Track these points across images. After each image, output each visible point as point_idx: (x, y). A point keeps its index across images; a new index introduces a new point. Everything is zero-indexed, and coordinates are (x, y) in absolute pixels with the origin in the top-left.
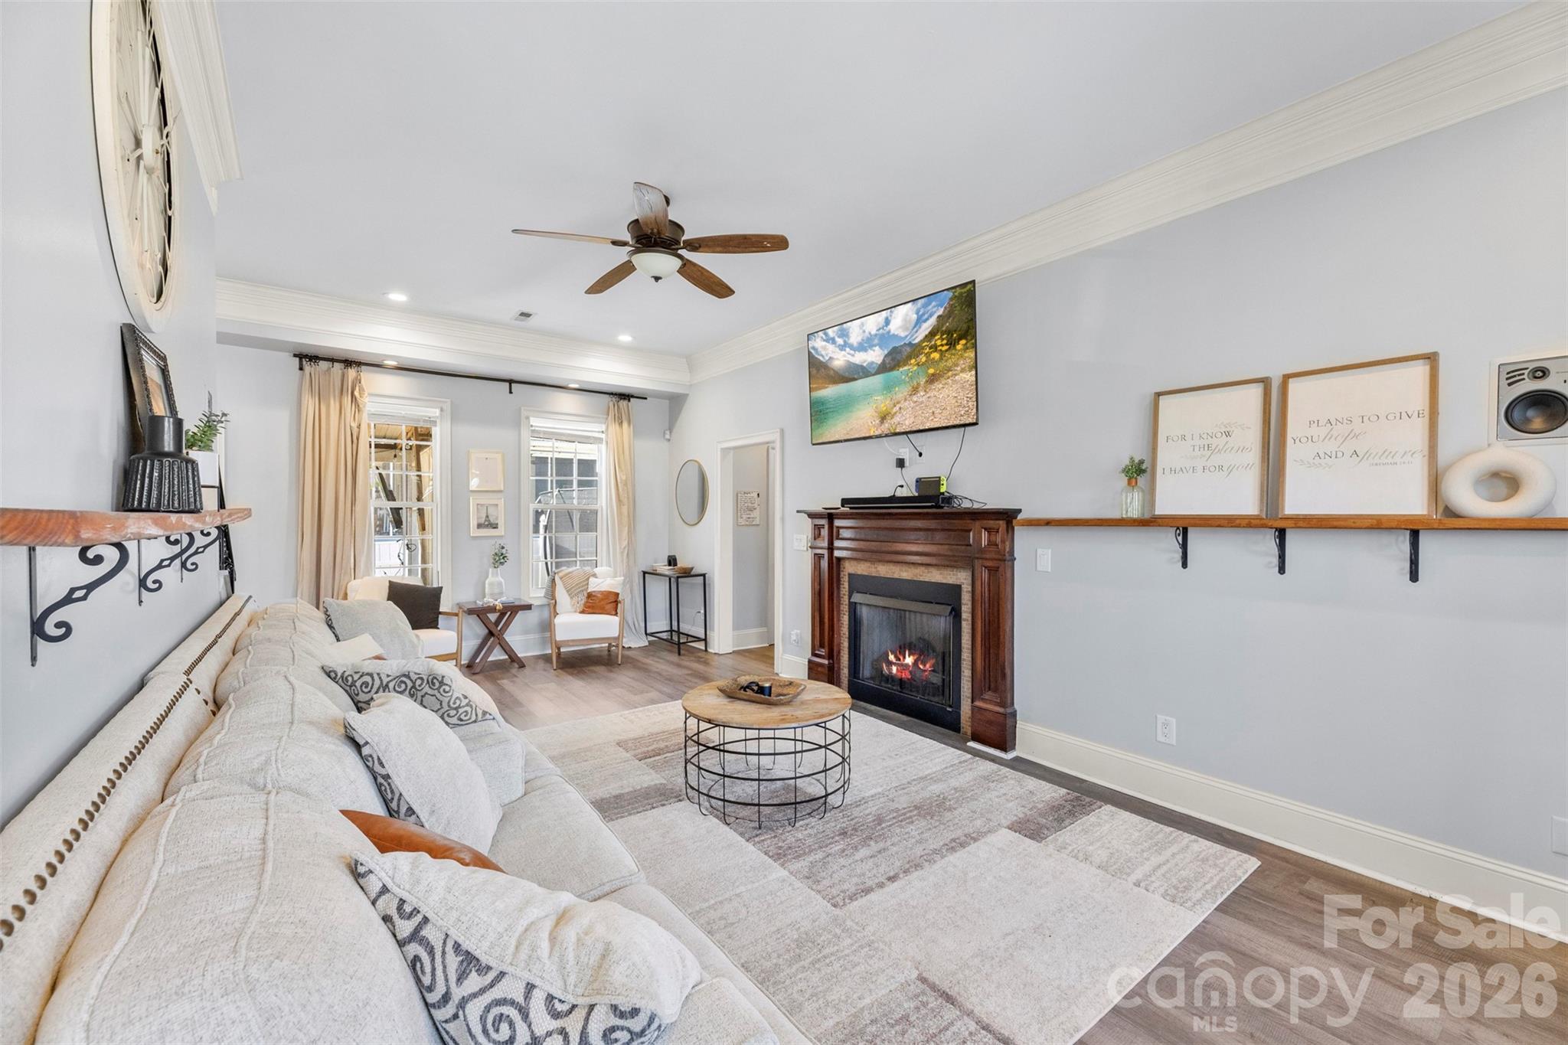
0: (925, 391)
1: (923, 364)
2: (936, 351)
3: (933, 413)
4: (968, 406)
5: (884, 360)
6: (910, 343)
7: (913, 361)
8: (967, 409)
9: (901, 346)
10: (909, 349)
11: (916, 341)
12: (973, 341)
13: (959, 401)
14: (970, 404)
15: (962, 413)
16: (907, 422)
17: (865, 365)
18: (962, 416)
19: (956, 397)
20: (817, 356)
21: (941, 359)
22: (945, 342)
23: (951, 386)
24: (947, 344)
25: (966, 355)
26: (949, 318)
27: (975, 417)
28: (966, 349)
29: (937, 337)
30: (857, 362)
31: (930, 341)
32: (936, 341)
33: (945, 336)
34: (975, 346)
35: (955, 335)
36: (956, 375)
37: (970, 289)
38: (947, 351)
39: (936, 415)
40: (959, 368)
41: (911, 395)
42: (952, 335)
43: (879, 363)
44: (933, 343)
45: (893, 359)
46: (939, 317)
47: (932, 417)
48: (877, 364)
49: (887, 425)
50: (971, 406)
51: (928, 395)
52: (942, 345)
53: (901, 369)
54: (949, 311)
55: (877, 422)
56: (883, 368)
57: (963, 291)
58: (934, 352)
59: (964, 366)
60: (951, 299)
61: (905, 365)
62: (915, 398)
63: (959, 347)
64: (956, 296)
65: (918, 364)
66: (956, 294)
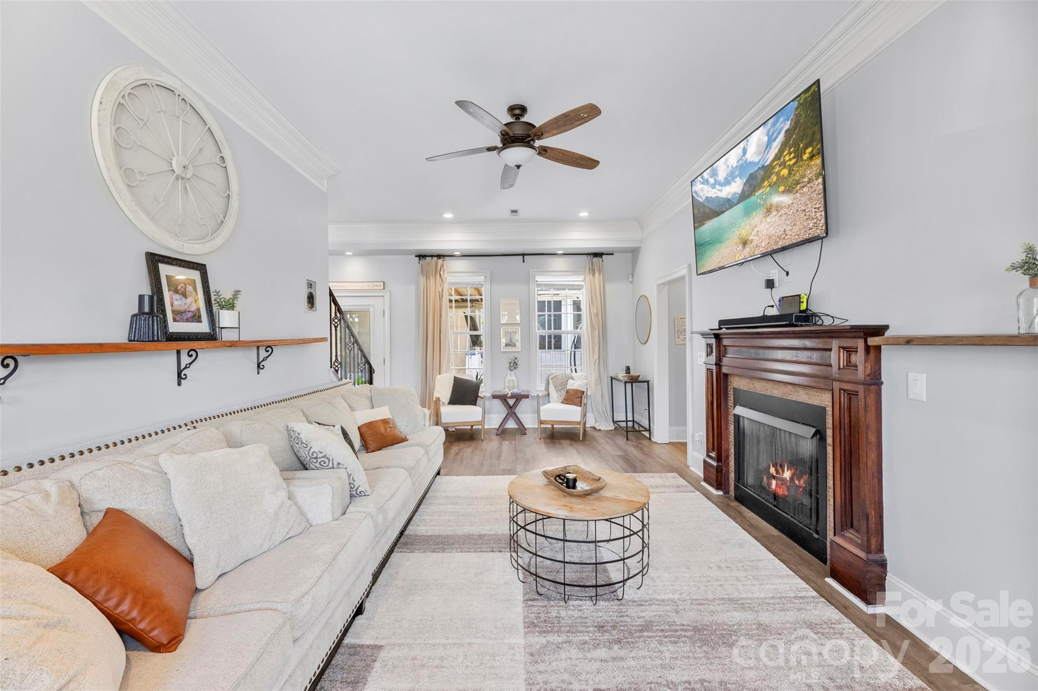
0: (777, 210)
1: (775, 183)
2: (785, 167)
3: (785, 231)
4: (817, 218)
5: (743, 189)
6: (763, 165)
7: (766, 183)
8: (815, 220)
9: (756, 171)
10: (762, 172)
11: (768, 163)
12: (819, 146)
13: (808, 214)
14: (818, 214)
15: (811, 225)
16: (763, 245)
17: (729, 197)
18: (811, 229)
19: (805, 210)
20: (698, 198)
21: (790, 174)
22: (793, 155)
23: (800, 200)
24: (794, 157)
25: (813, 163)
26: (795, 129)
27: (824, 228)
28: (811, 157)
29: (785, 154)
30: (724, 197)
31: (779, 159)
32: (784, 157)
33: (792, 150)
34: (821, 152)
35: (801, 145)
36: (803, 187)
37: (814, 91)
38: (794, 164)
39: (787, 232)
40: (806, 180)
41: (765, 217)
42: (799, 145)
43: (740, 192)
44: (782, 160)
45: (750, 186)
46: (787, 131)
47: (784, 236)
48: (738, 193)
49: (748, 249)
50: (819, 218)
51: (780, 214)
52: (790, 160)
53: (757, 194)
54: (795, 123)
55: (740, 248)
56: (744, 196)
57: (807, 95)
58: (783, 168)
59: (811, 175)
60: (797, 109)
61: (760, 189)
62: (769, 219)
63: (805, 157)
64: (801, 104)
65: (770, 185)
66: (802, 101)
